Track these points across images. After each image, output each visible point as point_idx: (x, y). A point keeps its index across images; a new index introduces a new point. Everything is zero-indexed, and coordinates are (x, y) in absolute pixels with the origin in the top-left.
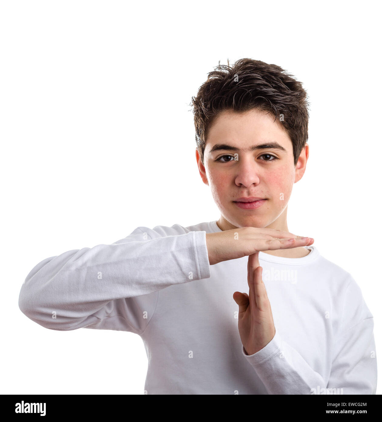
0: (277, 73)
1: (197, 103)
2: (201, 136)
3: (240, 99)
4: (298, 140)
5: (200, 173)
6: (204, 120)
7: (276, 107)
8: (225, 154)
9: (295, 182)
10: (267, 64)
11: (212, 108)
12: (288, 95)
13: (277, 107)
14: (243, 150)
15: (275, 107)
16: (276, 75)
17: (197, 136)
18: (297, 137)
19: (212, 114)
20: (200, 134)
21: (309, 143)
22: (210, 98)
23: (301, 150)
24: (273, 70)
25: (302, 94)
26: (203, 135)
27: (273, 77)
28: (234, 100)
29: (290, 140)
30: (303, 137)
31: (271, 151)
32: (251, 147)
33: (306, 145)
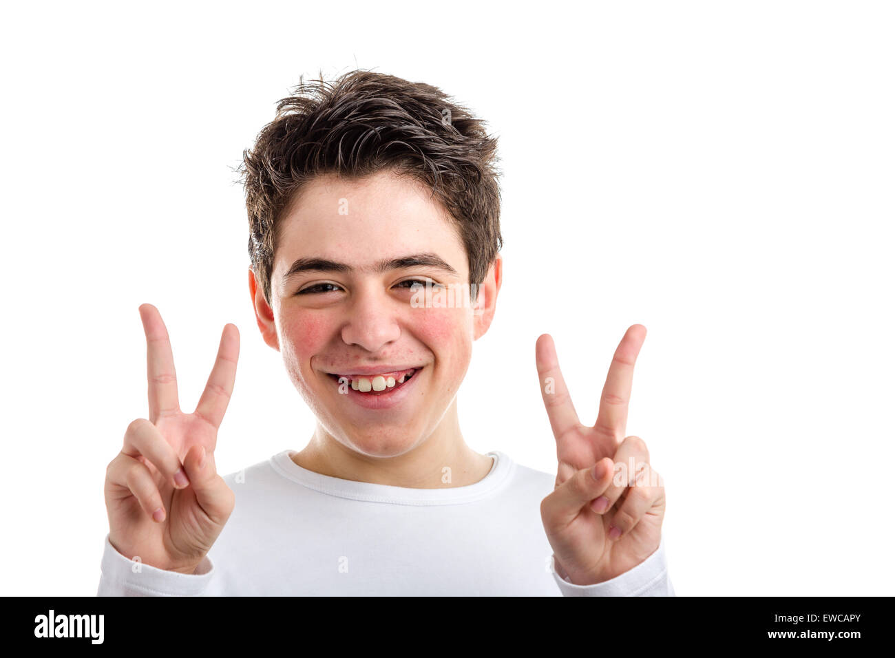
0: (434, 100)
1: (255, 164)
2: (265, 239)
3: (353, 150)
4: (481, 245)
5: (260, 324)
6: (271, 199)
7: (435, 165)
8: (319, 282)
9: (476, 338)
10: (408, 83)
11: (290, 171)
12: (457, 143)
13: (437, 164)
14: (362, 270)
15: (433, 164)
16: (430, 103)
17: (254, 239)
18: (477, 238)
19: (289, 185)
20: (261, 232)
21: (502, 254)
22: (285, 151)
23: (485, 271)
24: (421, 93)
25: (488, 146)
26: (270, 236)
27: (425, 106)
28: (340, 151)
29: (463, 248)
30: (492, 240)
31: (425, 273)
32: (377, 263)
33: (497, 257)
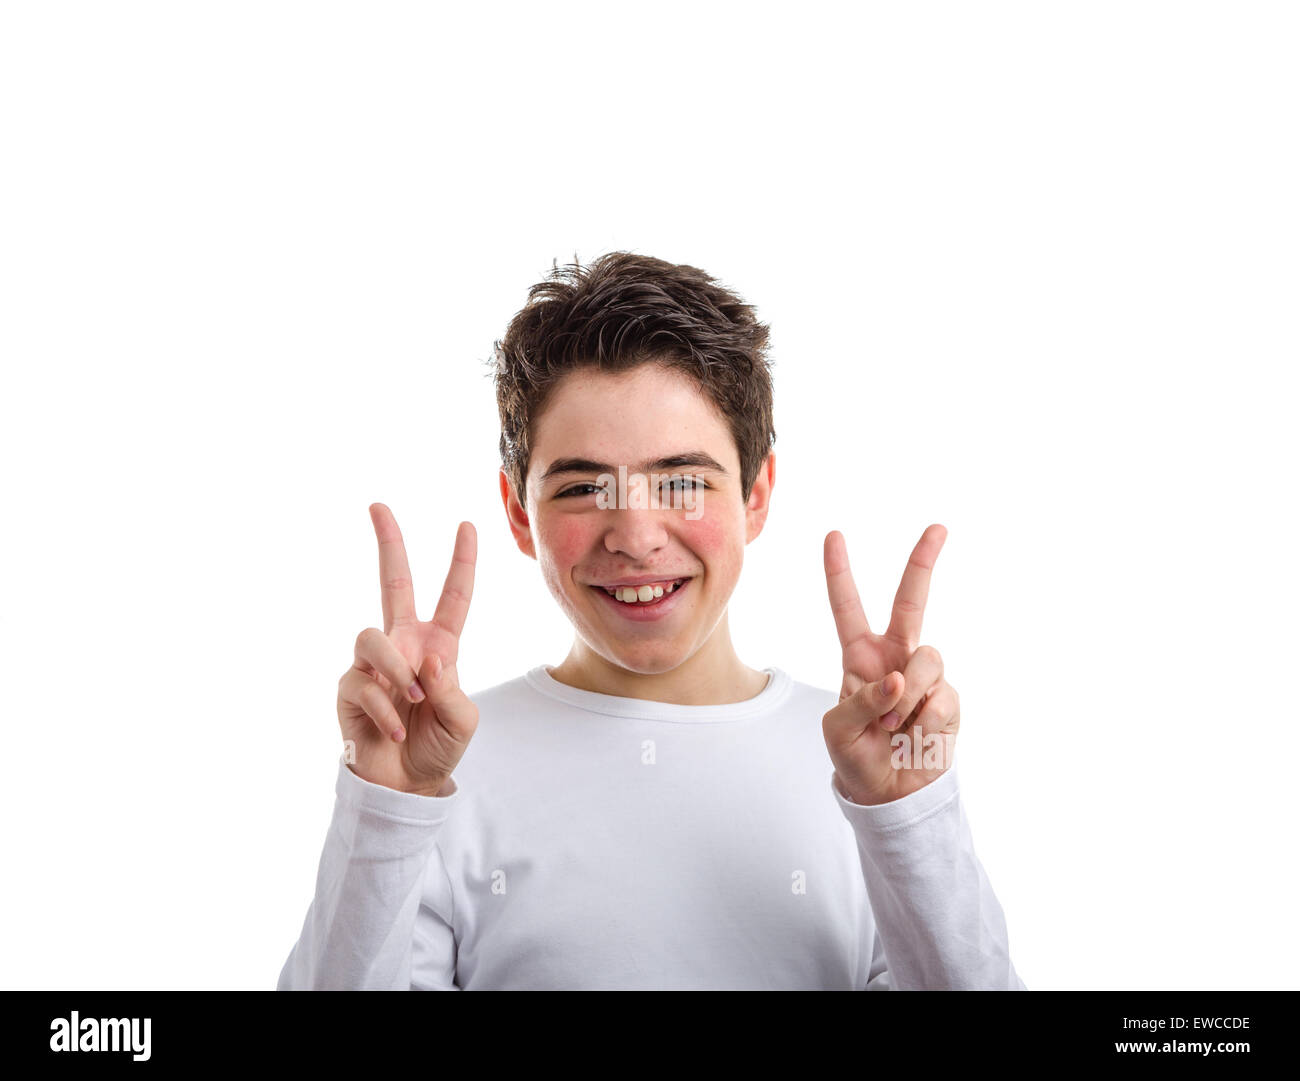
0: (700, 284)
2: (519, 437)
3: (615, 341)
4: (753, 441)
5: (514, 529)
6: (526, 394)
7: (703, 356)
8: (579, 484)
9: (748, 542)
10: (671, 265)
11: (546, 363)
12: (727, 331)
13: (706, 355)
15: (701, 356)
16: (697, 287)
17: (507, 438)
18: (748, 434)
19: (545, 379)
20: (514, 430)
21: (777, 449)
22: (541, 342)
23: (758, 468)
24: (686, 277)
25: (760, 334)
26: (525, 434)
27: (691, 291)
28: (600, 341)
29: (734, 445)
30: (765, 435)
32: (643, 463)
33: (770, 453)
